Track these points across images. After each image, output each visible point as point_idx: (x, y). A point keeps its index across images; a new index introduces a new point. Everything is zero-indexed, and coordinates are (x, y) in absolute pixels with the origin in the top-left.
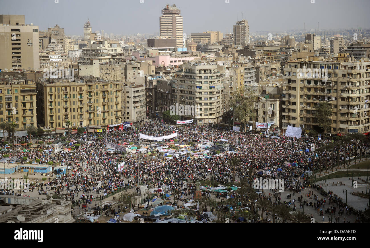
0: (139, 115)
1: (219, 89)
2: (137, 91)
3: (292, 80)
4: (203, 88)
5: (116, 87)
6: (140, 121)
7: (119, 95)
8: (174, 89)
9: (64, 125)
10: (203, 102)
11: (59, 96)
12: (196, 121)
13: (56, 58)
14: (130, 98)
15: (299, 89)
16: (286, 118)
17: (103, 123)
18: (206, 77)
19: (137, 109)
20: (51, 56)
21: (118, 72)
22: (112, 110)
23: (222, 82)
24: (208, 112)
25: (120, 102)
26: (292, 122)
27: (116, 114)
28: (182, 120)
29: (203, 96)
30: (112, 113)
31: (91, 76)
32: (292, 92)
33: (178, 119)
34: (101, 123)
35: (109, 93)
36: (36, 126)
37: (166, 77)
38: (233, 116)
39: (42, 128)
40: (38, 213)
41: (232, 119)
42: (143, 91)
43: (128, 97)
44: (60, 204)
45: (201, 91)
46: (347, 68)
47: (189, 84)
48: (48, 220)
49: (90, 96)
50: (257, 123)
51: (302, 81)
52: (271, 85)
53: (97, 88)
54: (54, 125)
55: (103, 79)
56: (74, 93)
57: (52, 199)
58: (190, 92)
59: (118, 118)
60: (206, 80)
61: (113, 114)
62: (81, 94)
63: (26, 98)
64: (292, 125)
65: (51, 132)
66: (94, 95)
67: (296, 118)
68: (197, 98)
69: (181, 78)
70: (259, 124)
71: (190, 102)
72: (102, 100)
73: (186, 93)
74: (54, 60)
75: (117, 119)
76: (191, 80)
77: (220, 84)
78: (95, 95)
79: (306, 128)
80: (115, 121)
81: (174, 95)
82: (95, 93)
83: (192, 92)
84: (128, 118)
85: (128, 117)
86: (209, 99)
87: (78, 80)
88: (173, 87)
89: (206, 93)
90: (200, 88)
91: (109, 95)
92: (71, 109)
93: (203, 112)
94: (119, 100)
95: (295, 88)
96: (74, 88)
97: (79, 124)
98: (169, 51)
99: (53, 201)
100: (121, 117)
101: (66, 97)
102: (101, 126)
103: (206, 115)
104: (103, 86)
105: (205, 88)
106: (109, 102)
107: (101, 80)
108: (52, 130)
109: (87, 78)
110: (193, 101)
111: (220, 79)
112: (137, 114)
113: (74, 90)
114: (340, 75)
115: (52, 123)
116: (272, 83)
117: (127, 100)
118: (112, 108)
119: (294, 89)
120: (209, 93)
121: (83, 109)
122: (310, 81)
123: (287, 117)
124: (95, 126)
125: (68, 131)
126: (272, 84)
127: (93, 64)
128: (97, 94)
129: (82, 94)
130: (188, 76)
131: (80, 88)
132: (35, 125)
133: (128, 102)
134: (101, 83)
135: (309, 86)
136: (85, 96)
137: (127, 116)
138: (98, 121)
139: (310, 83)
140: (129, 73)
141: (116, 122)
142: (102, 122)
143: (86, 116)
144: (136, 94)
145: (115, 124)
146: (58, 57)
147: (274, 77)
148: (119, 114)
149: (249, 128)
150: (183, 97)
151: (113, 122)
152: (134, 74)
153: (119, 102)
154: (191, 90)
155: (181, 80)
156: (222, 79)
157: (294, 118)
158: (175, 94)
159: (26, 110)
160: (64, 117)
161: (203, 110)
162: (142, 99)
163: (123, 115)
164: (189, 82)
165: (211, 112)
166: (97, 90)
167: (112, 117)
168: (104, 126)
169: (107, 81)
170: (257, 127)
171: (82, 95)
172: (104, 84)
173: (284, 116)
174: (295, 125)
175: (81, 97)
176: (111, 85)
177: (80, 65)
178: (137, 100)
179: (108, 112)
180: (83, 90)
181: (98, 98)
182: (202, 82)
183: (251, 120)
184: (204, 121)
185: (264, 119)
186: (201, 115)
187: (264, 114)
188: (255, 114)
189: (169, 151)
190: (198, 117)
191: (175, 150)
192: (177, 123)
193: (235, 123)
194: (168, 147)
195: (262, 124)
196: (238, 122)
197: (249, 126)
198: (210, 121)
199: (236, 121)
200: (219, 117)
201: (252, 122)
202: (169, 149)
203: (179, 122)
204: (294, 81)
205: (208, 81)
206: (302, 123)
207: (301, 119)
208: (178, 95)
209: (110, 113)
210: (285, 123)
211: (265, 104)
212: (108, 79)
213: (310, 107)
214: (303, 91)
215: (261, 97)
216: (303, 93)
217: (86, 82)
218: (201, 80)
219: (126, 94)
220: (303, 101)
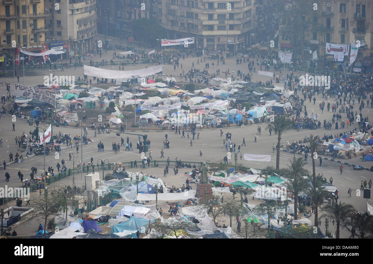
0: (83, 28)
6: (85, 40)
10: (215, 0)
12: (202, 40)
17: (5, 43)
19: (78, 16)
22: (24, 16)
24: (226, 22)
25: (42, 1)
27: (35, 25)
28: (172, 38)
30: (24, 22)
33: (165, 37)
34: (3, 43)
38: (277, 29)
41: (276, 36)
50: (327, 44)
59: (39, 33)
61: (28, 25)
70: (334, 46)
75: (35, 35)
80: (32, 39)
84: (59, 34)
85: (59, 30)
93: (215, 23)
100: (43, 30)
102: (2, 49)
103: (221, 28)
112: (78, 26)
118: (24, 12)
137: (56, 29)
141: (33, 42)
142: (4, 41)
145: (31, 45)
148: (41, 24)
149: (311, 55)
151: (28, 41)
161: (215, 17)
163: (50, 26)
165: (231, 22)
167: (25, 30)
168: (8, 49)
170: (327, 53)
179: (15, 19)
183: (315, 38)
184: (219, 40)
185: (343, 37)
186: (211, 28)
187: (343, 26)
188: (325, 25)
189: (146, 102)
190: (205, 33)
191: (158, 99)
192: (163, 45)
193: (281, 44)
194: (143, 94)
195: (338, 46)
196: (288, 42)
197: (311, 52)
198: (230, 41)
199: (284, 42)
200: (249, 33)
201: (317, 42)
202: (145, 97)
203: (166, 43)
209: (21, 23)
211: (344, 5)
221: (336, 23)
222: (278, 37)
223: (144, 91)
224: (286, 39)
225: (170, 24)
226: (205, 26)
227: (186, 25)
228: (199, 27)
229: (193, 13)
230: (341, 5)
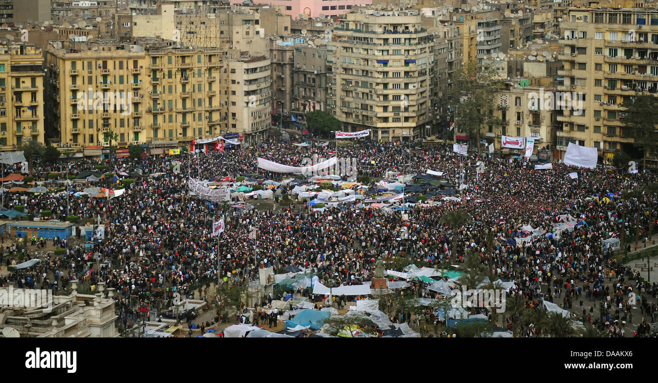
0: (258, 120)
1: (424, 67)
2: (254, 70)
3: (578, 48)
4: (390, 63)
5: (210, 61)
6: (260, 132)
7: (214, 78)
8: (331, 64)
9: (101, 138)
10: (391, 92)
11: (90, 79)
12: (377, 132)
13: (86, 0)
14: (238, 83)
15: (591, 66)
16: (565, 128)
17: (181, 136)
18: (397, 41)
21: (213, 29)
22: (200, 108)
23: (430, 52)
24: (401, 114)
25: (218, 93)
26: (578, 135)
27: (210, 118)
28: (346, 130)
29: (391, 81)
30: (200, 115)
31: (157, 37)
32: (577, 73)
33: (339, 129)
34: (179, 136)
35: (194, 74)
36: (43, 142)
37: (313, 41)
38: (453, 122)
39: (55, 145)
40: (45, 322)
41: (451, 128)
42: (266, 70)
43: (234, 82)
44: (93, 305)
45: (386, 69)
47: (361, 56)
49: (155, 79)
50: (503, 137)
51: (598, 50)
52: (534, 58)
53: (170, 62)
54: (80, 139)
55: (182, 44)
56: (121, 72)
57: (75, 293)
58: (363, 71)
59: (214, 125)
60: (396, 47)
61: (203, 117)
62: (136, 76)
63: (23, 82)
64: (577, 143)
65: (74, 154)
66: (164, 78)
67: (587, 128)
68: (378, 84)
69: (345, 42)
70: (509, 139)
71: (363, 93)
72: (180, 88)
73: (354, 73)
74: (80, 4)
75: (210, 127)
76: (366, 47)
77: (427, 54)
78: (167, 77)
79: (607, 148)
80: (207, 132)
81: (330, 78)
82: (167, 73)
83: (367, 71)
84: (234, 126)
85: (234, 123)
86: (403, 86)
87: (131, 46)
88: (328, 62)
89: (396, 75)
90: (385, 63)
91: (194, 77)
93: (390, 114)
94: (216, 87)
95: (585, 64)
96: (121, 63)
97: (132, 136)
99: (78, 298)
100: (218, 122)
101: (105, 82)
102: (178, 141)
103: (396, 120)
104: (183, 57)
105: (396, 64)
106: (194, 91)
107: (179, 46)
108: (75, 151)
109: (149, 42)
110: (371, 92)
111: (427, 45)
112: (253, 118)
113: (121, 67)
115: (75, 136)
116: (535, 54)
117: (233, 87)
118: (200, 105)
119: (583, 66)
120: (402, 74)
121: (140, 106)
122: (616, 51)
123: (566, 126)
124: (165, 142)
125: (108, 151)
126: (536, 56)
127: (163, 13)
128: (170, 76)
129: (139, 74)
130: (360, 39)
131: (135, 63)
132: (41, 139)
133: (234, 93)
134: (179, 53)
135: (613, 60)
136: (146, 82)
137: (231, 121)
138: (171, 132)
139: (616, 54)
140: (238, 33)
141: (208, 134)
142: (180, 134)
143: (147, 120)
144: (253, 76)
145: (206, 137)
147: (540, 41)
148: (216, 117)
149: (488, 147)
150: (348, 82)
151: (203, 133)
152: (248, 33)
153: (215, 92)
154: (367, 68)
155: (344, 47)
156: (432, 44)
157: (582, 128)
158: (331, 75)
159: (22, 109)
160: (101, 122)
161: (390, 109)
162: (263, 85)
163: (225, 119)
164: (362, 51)
165: (406, 114)
166: (170, 66)
167: (201, 122)
168: (184, 142)
169: (191, 48)
170: (503, 146)
171: (140, 78)
172: (185, 53)
173: (561, 123)
174: (584, 141)
175: (136, 81)
176: (199, 57)
177: (134, 14)
178: (253, 87)
179: (191, 112)
180: (141, 67)
181: (172, 83)
182: (388, 51)
183: (490, 131)
184: (394, 132)
185: (518, 129)
186: (386, 120)
187: (519, 119)
188: (501, 118)
190: (380, 125)
192: (337, 137)
193: (457, 137)
194: (317, 186)
195: (514, 139)
196: (464, 134)
197: (487, 145)
198: (405, 133)
200: (424, 125)
201: (492, 135)
202: (318, 190)
203: (340, 135)
204: (583, 50)
205: (402, 48)
206: (598, 137)
207: (597, 129)
208: (338, 77)
209: (197, 116)
210: (562, 137)
211: (520, 98)
212: (194, 44)
213: (615, 103)
214: (601, 70)
215: (512, 84)
216: (600, 75)
217: (147, 50)
218: (386, 48)
219: (231, 75)
220: (600, 90)
221: (511, 116)
222: (453, 129)
223: (318, 184)
224: (462, 132)
225: (344, 116)
226: (379, 118)
227: (360, 117)
228: (374, 119)
229: (367, 105)
230: (516, 98)
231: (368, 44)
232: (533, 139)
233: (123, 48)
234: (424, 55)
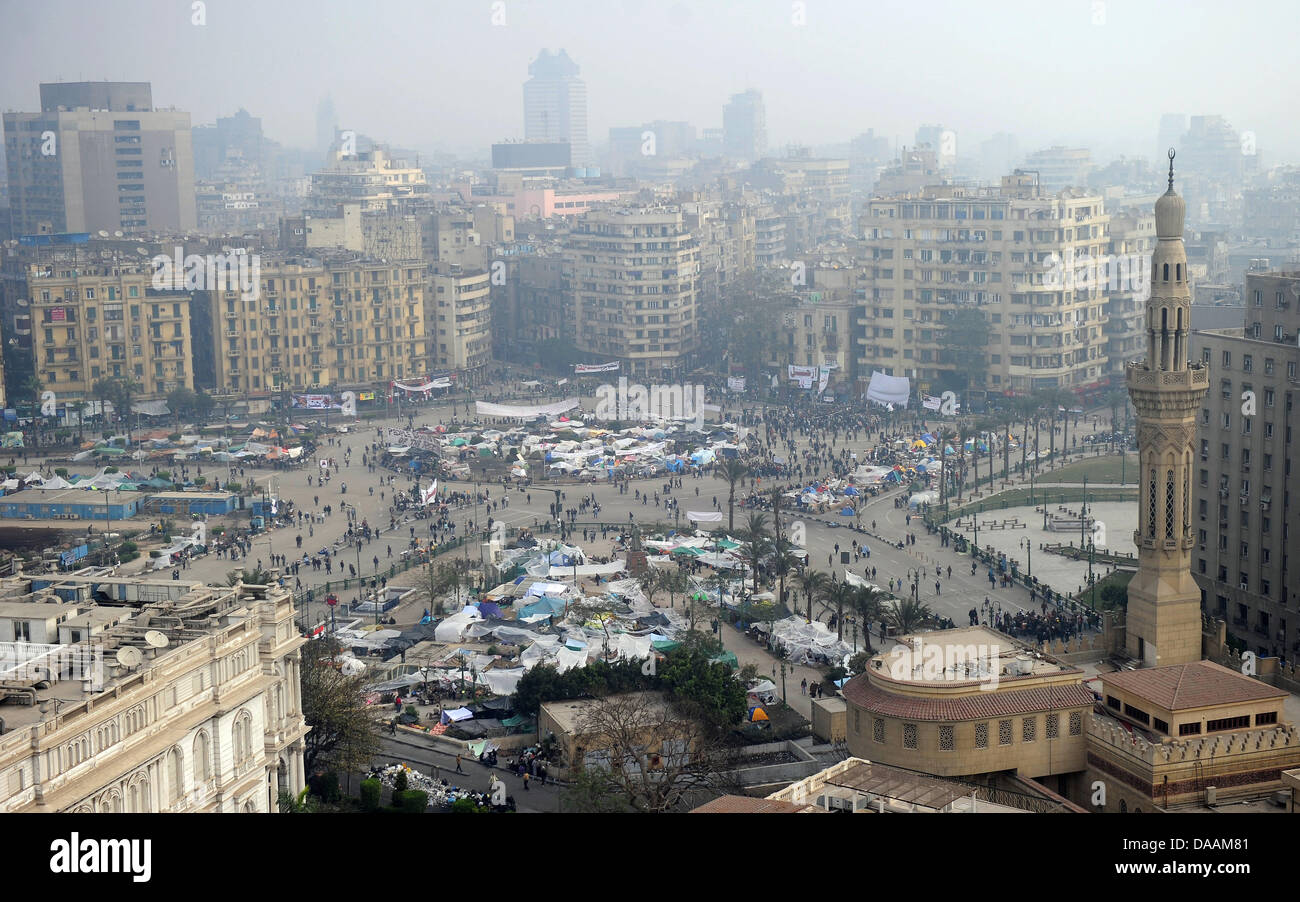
0: (474, 352)
1: (688, 279)
2: (469, 288)
3: (883, 251)
4: (645, 275)
5: (410, 277)
6: (478, 368)
7: (417, 299)
8: (567, 279)
9: (270, 381)
10: (645, 313)
11: (252, 304)
12: (629, 364)
13: (243, 200)
14: (448, 305)
15: (898, 274)
16: (868, 353)
17: (375, 376)
18: (652, 247)
19: (468, 338)
20: (229, 195)
21: (412, 235)
22: (399, 339)
23: (695, 260)
24: (660, 340)
25: (421, 319)
26: (885, 361)
27: (413, 350)
28: (589, 362)
29: (645, 300)
30: (399, 348)
31: (340, 247)
32: (881, 283)
33: (580, 361)
34: (372, 376)
35: (389, 294)
36: (192, 388)
37: (544, 248)
38: (726, 349)
39: (208, 391)
40: (204, 621)
41: (724, 357)
42: (484, 287)
43: (442, 304)
44: (264, 599)
45: (639, 283)
46: (1026, 216)
47: (605, 267)
48: (232, 642)
49: (338, 302)
50: (790, 367)
51: (908, 253)
52: (827, 265)
53: (357, 279)
54: (241, 383)
55: (372, 256)
56: (293, 294)
57: (241, 583)
58: (609, 286)
59: (418, 360)
60: (652, 255)
61: (403, 350)
62: (313, 299)
63: (163, 310)
64: (884, 371)
65: (234, 402)
66: (350, 300)
67: (896, 352)
68: (629, 303)
69: (585, 248)
70: (799, 369)
71: (610, 315)
72: (371, 314)
73: (598, 288)
74: (236, 205)
75: (413, 364)
76: (613, 254)
77: (692, 263)
78: (353, 299)
79: (921, 377)
80: (409, 369)
81: (568, 296)
82: (353, 294)
83: (615, 286)
84: (444, 361)
85: (444, 357)
86: (661, 304)
87: (305, 259)
88: (564, 275)
89: (653, 290)
90: (638, 275)
91: (389, 298)
92: (286, 339)
93: (646, 342)
94: (419, 311)
95: (891, 271)
96: (293, 283)
97: (310, 378)
98: (551, 178)
99: (246, 590)
100: (423, 357)
101: (272, 306)
102: (370, 382)
103: (654, 348)
104: (375, 274)
105: (651, 276)
106: (390, 317)
107: (368, 259)
108: (236, 398)
109: (328, 254)
110: (620, 312)
111: (691, 251)
112: (467, 350)
113: (293, 288)
114: (1008, 234)
115: (235, 379)
116: (828, 259)
117: (441, 311)
118: (399, 334)
119: (889, 273)
120: (660, 290)
121: (319, 337)
122: (930, 253)
123: (870, 350)
124: (353, 384)
125: (279, 398)
126: (830, 262)
127: (346, 215)
128: (358, 298)
129: (317, 296)
130: (604, 244)
131: (312, 282)
132: (190, 384)
133: (443, 318)
134: (368, 267)
135: (927, 265)
136: (325, 302)
137: (440, 355)
138: (362, 370)
139: (930, 258)
140: (445, 239)
141: (409, 373)
142: (374, 373)
143: (329, 356)
144: (465, 296)
145: (408, 376)
146: (248, 197)
147: (834, 243)
148: (420, 349)
149: (771, 380)
150: (591, 300)
151: (404, 371)
152: (458, 240)
153: (417, 318)
154: (615, 282)
155: (584, 256)
156: (697, 249)
157: (889, 352)
158: (569, 292)
159: (162, 345)
160: (268, 360)
161: (646, 334)
162: (480, 307)
163: (432, 352)
164: (607, 260)
165: (666, 341)
166: (358, 285)
167: (400, 358)
168: (379, 383)
169: (384, 261)
170: (791, 378)
171: (318, 301)
172: (375, 269)
173: (863, 347)
174: (892, 370)
175: (313, 305)
176: (396, 272)
177: (308, 218)
178: (467, 310)
179: (388, 344)
180: (319, 287)
181: (360, 307)
182: (641, 259)
183: (774, 359)
184: (651, 364)
185: (809, 357)
186: (640, 348)
187: (809, 343)
188: (786, 342)
189: (558, 446)
190: (633, 355)
191: (573, 444)
192: (577, 371)
193: (732, 368)
194: (553, 436)
195: (804, 369)
196: (740, 364)
197: (770, 377)
198: (665, 365)
199: (734, 364)
200: (689, 354)
201: (777, 364)
202: (556, 441)
203: (582, 369)
204: (888, 254)
205: (659, 256)
206: (909, 363)
207: (908, 354)
208: (577, 294)
209: (395, 348)
210: (865, 365)
211: (810, 316)
212: (388, 255)
213: (930, 320)
214: (911, 278)
215: (800, 298)
216: (910, 285)
217: (326, 264)
218: (639, 255)
219: (437, 294)
220: (911, 304)
221: (800, 340)
222: (726, 359)
223: (555, 433)
224: (738, 361)
225: (587, 344)
226: (632, 346)
227: (607, 345)
228: (625, 348)
229: (616, 330)
230: (806, 316)
231: (615, 251)
232: (828, 368)
233: (294, 262)
234: (687, 264)
